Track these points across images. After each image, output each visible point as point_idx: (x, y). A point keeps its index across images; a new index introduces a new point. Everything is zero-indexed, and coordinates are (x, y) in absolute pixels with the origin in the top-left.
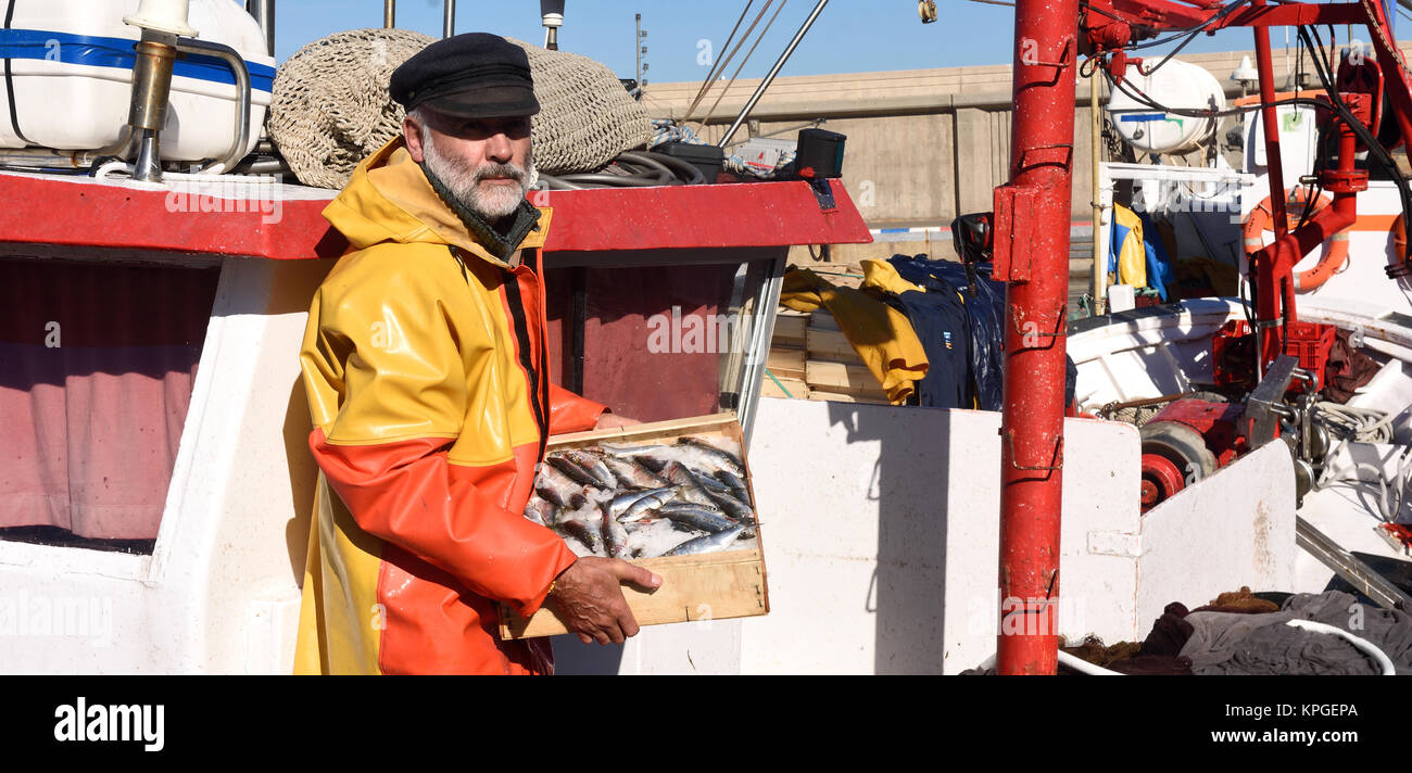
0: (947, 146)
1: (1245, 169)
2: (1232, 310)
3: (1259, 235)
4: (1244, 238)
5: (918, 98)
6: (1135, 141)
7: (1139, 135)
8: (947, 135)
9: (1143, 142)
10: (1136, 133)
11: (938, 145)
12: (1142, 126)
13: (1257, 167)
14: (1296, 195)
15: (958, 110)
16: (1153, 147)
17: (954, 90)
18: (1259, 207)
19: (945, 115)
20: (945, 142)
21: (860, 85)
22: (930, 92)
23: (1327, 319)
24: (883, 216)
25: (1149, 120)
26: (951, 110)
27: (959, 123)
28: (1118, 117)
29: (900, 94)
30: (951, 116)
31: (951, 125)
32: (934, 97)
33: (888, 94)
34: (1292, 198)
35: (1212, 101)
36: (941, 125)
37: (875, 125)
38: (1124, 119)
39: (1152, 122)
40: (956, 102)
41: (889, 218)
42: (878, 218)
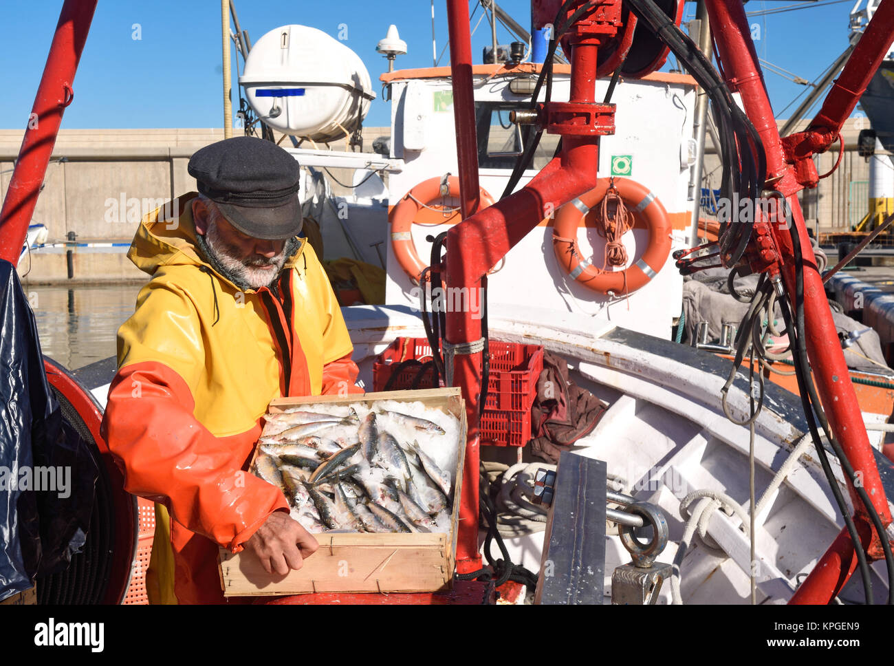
0: (166, 185)
1: (392, 155)
2: (392, 322)
3: (409, 229)
4: (392, 232)
5: (144, 149)
6: (271, 120)
7: (275, 113)
8: (166, 175)
9: (280, 120)
10: (273, 109)
11: (160, 184)
12: (278, 102)
13: (406, 151)
14: (448, 183)
15: (174, 160)
16: (292, 126)
17: (172, 145)
18: (408, 197)
19: (164, 162)
20: (165, 182)
21: (102, 138)
22: (154, 145)
23: (528, 336)
24: (118, 235)
25: (286, 95)
26: (169, 159)
27: (175, 168)
28: (252, 91)
29: (131, 145)
30: (169, 163)
31: (169, 170)
32: (156, 149)
33: (122, 145)
34: (443, 187)
35: (355, 78)
36: (162, 169)
37: (113, 168)
38: (259, 93)
39: (290, 98)
40: (172, 154)
41: (123, 237)
42: (115, 236)
